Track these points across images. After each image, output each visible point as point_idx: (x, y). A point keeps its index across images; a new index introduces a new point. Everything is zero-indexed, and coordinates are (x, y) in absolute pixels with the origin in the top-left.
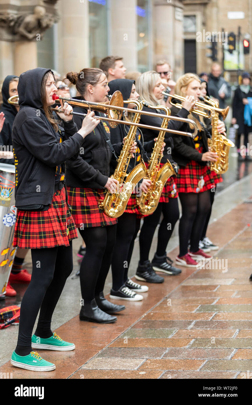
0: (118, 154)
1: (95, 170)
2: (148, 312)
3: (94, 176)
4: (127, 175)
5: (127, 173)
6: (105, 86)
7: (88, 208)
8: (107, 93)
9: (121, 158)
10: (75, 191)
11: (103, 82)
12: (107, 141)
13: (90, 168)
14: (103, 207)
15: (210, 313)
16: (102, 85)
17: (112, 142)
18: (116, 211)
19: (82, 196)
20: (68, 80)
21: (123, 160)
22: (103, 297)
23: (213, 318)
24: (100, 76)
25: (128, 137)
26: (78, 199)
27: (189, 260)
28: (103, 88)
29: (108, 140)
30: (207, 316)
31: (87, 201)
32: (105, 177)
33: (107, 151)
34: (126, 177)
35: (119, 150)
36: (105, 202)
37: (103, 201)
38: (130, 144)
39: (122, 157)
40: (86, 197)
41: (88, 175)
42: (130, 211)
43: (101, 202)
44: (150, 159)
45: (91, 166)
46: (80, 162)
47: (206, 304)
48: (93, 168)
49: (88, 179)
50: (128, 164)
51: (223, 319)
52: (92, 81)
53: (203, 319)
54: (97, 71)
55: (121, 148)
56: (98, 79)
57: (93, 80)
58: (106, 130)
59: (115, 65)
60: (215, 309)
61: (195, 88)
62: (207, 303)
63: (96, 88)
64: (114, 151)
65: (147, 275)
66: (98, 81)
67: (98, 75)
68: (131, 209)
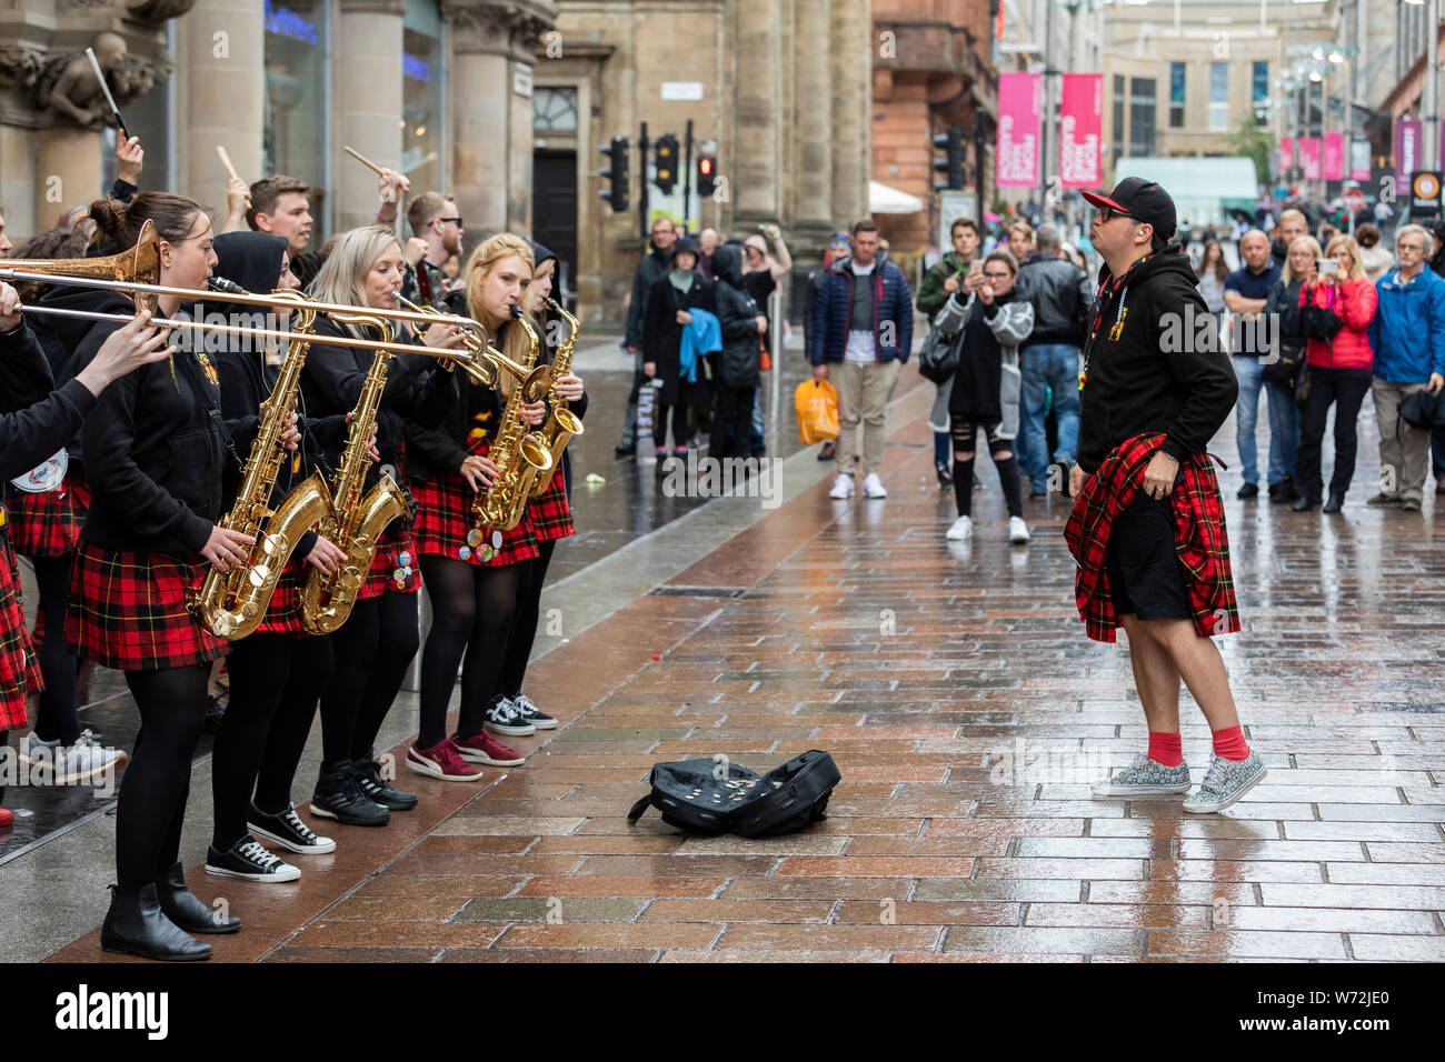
0: (246, 452)
1: (175, 502)
2: (311, 920)
3: (172, 519)
4: (271, 514)
5: (271, 507)
6: (206, 249)
7: (158, 611)
8: (210, 272)
9: (252, 464)
10: (118, 561)
11: (204, 237)
12: (211, 413)
13: (161, 495)
14: (199, 607)
15: (494, 925)
16: (200, 246)
17: (225, 416)
18: (240, 618)
19: (140, 576)
20: (92, 221)
21: (259, 468)
22: (181, 880)
23: (499, 941)
24: (196, 218)
25: (273, 403)
26: (128, 584)
27: (451, 759)
28: (201, 253)
29: (214, 408)
30: (483, 936)
31: (156, 593)
32: (203, 521)
33: (213, 438)
34: (267, 519)
35: (245, 439)
36: (207, 593)
37: (200, 592)
38: (279, 423)
39: (257, 460)
40: (152, 579)
41: (152, 515)
42: (279, 627)
43: (192, 593)
44: (336, 472)
45: (162, 488)
46: (130, 477)
47: (488, 895)
48: (167, 495)
49: (157, 529)
50: (273, 481)
51: (529, 943)
52: (172, 232)
53: (469, 942)
54: (186, 204)
55: (253, 432)
56: (188, 227)
57: (175, 228)
58: (208, 375)
59: (275, 205)
60: (512, 913)
61: (508, 278)
62: (492, 894)
63: (182, 253)
64: (230, 443)
65: (341, 800)
66: (189, 232)
67: (189, 216)
68: (283, 620)
